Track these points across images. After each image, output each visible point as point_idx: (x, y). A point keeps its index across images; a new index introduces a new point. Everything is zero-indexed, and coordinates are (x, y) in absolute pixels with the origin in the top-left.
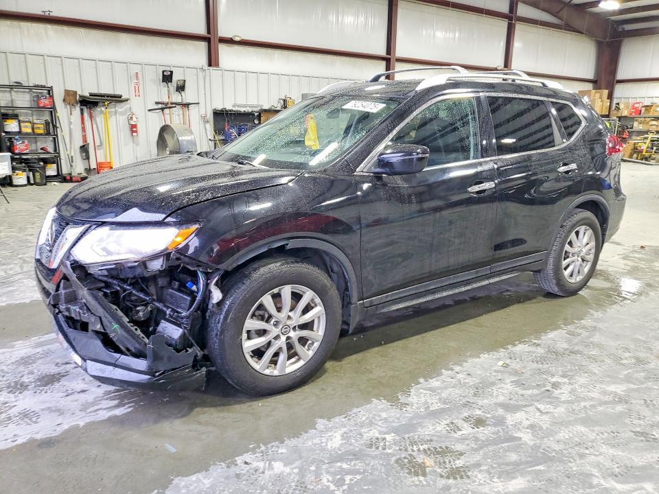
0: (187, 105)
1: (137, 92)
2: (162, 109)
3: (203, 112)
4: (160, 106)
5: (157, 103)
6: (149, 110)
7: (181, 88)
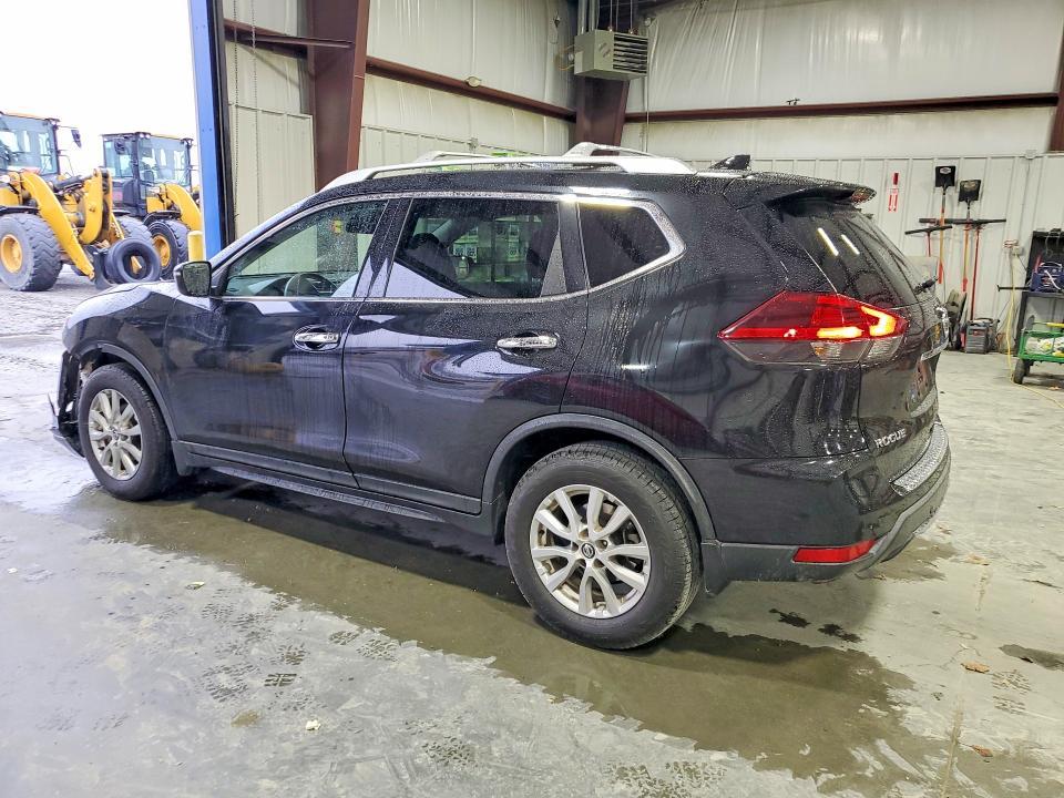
0: (978, 225)
1: (893, 203)
2: (929, 231)
3: (1012, 238)
4: (927, 226)
5: (923, 221)
6: (907, 233)
7: (970, 194)
